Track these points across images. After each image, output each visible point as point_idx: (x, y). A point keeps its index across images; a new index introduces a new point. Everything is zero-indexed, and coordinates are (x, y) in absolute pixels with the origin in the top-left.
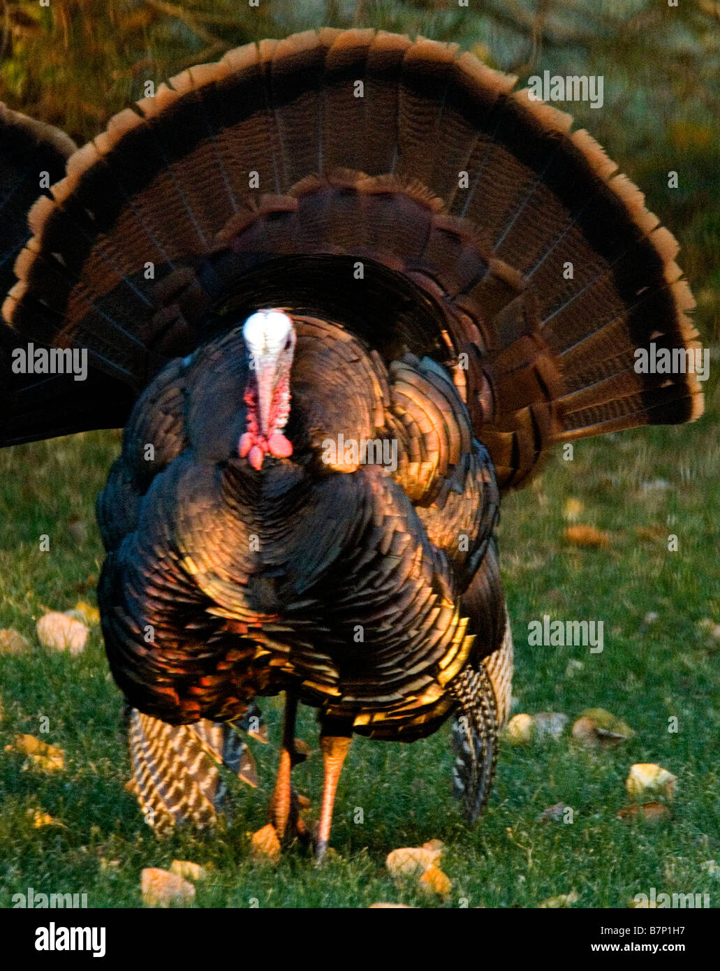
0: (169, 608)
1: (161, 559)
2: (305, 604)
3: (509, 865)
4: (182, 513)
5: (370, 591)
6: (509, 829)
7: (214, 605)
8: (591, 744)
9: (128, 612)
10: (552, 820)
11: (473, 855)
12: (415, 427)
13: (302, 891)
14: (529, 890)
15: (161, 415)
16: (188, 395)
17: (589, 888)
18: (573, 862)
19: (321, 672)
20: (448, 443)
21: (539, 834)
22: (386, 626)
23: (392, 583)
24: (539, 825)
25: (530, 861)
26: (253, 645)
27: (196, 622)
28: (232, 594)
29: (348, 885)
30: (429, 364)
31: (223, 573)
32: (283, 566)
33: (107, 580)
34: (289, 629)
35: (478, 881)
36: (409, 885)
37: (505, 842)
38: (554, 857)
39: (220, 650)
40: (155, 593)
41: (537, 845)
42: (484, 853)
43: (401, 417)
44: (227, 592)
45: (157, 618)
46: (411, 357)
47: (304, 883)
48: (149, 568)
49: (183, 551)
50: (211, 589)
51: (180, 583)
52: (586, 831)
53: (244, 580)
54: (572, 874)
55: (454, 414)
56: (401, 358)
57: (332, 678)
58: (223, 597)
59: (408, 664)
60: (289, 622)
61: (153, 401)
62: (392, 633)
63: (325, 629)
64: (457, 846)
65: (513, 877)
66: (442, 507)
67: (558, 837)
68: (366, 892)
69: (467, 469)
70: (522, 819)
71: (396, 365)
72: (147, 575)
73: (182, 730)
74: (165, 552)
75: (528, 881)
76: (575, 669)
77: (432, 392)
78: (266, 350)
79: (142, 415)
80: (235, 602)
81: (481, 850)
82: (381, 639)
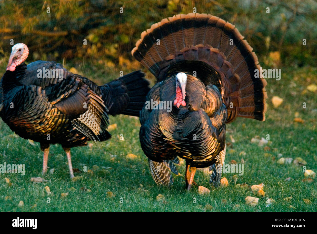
0: (155, 138)
1: (154, 127)
2: (185, 139)
3: (278, 190)
4: (160, 116)
5: (199, 137)
6: (278, 182)
7: (166, 137)
8: (297, 165)
9: (146, 138)
10: (288, 181)
11: (270, 188)
12: (211, 100)
13: (233, 193)
14: (282, 196)
15: (155, 96)
16: (161, 91)
17: (295, 196)
18: (292, 190)
19: (187, 154)
20: (218, 104)
21: (285, 184)
22: (202, 145)
23: (204, 135)
24: (285, 182)
25: (282, 189)
26: (173, 147)
27: (161, 141)
28: (169, 135)
29: (243, 192)
30: (214, 86)
31: (168, 130)
32: (182, 130)
33: (141, 131)
34: (181, 144)
35: (271, 193)
36: (256, 193)
37: (277, 185)
38: (288, 189)
39: (166, 148)
40: (152, 134)
41: (284, 186)
42: (273, 187)
43: (208, 98)
44: (168, 134)
45: (153, 140)
46: (211, 84)
47: (233, 191)
48: (151, 129)
49: (159, 125)
50: (165, 134)
51: (158, 132)
52: (295, 184)
53: (172, 132)
54: (291, 193)
55: (219, 98)
56: (209, 85)
57: (190, 155)
58: (168, 136)
59: (207, 153)
60: (181, 142)
61: (153, 92)
62: (204, 146)
63: (189, 145)
64: (267, 185)
65: (278, 193)
66: (215, 118)
67: (288, 185)
68: (246, 194)
69: (221, 110)
70: (281, 180)
71: (208, 86)
72: (151, 130)
73: (161, 164)
74: (155, 125)
75: (282, 193)
76: (295, 149)
77: (215, 93)
78: (183, 81)
79: (150, 95)
80: (170, 137)
81: (272, 186)
82: (201, 147)
